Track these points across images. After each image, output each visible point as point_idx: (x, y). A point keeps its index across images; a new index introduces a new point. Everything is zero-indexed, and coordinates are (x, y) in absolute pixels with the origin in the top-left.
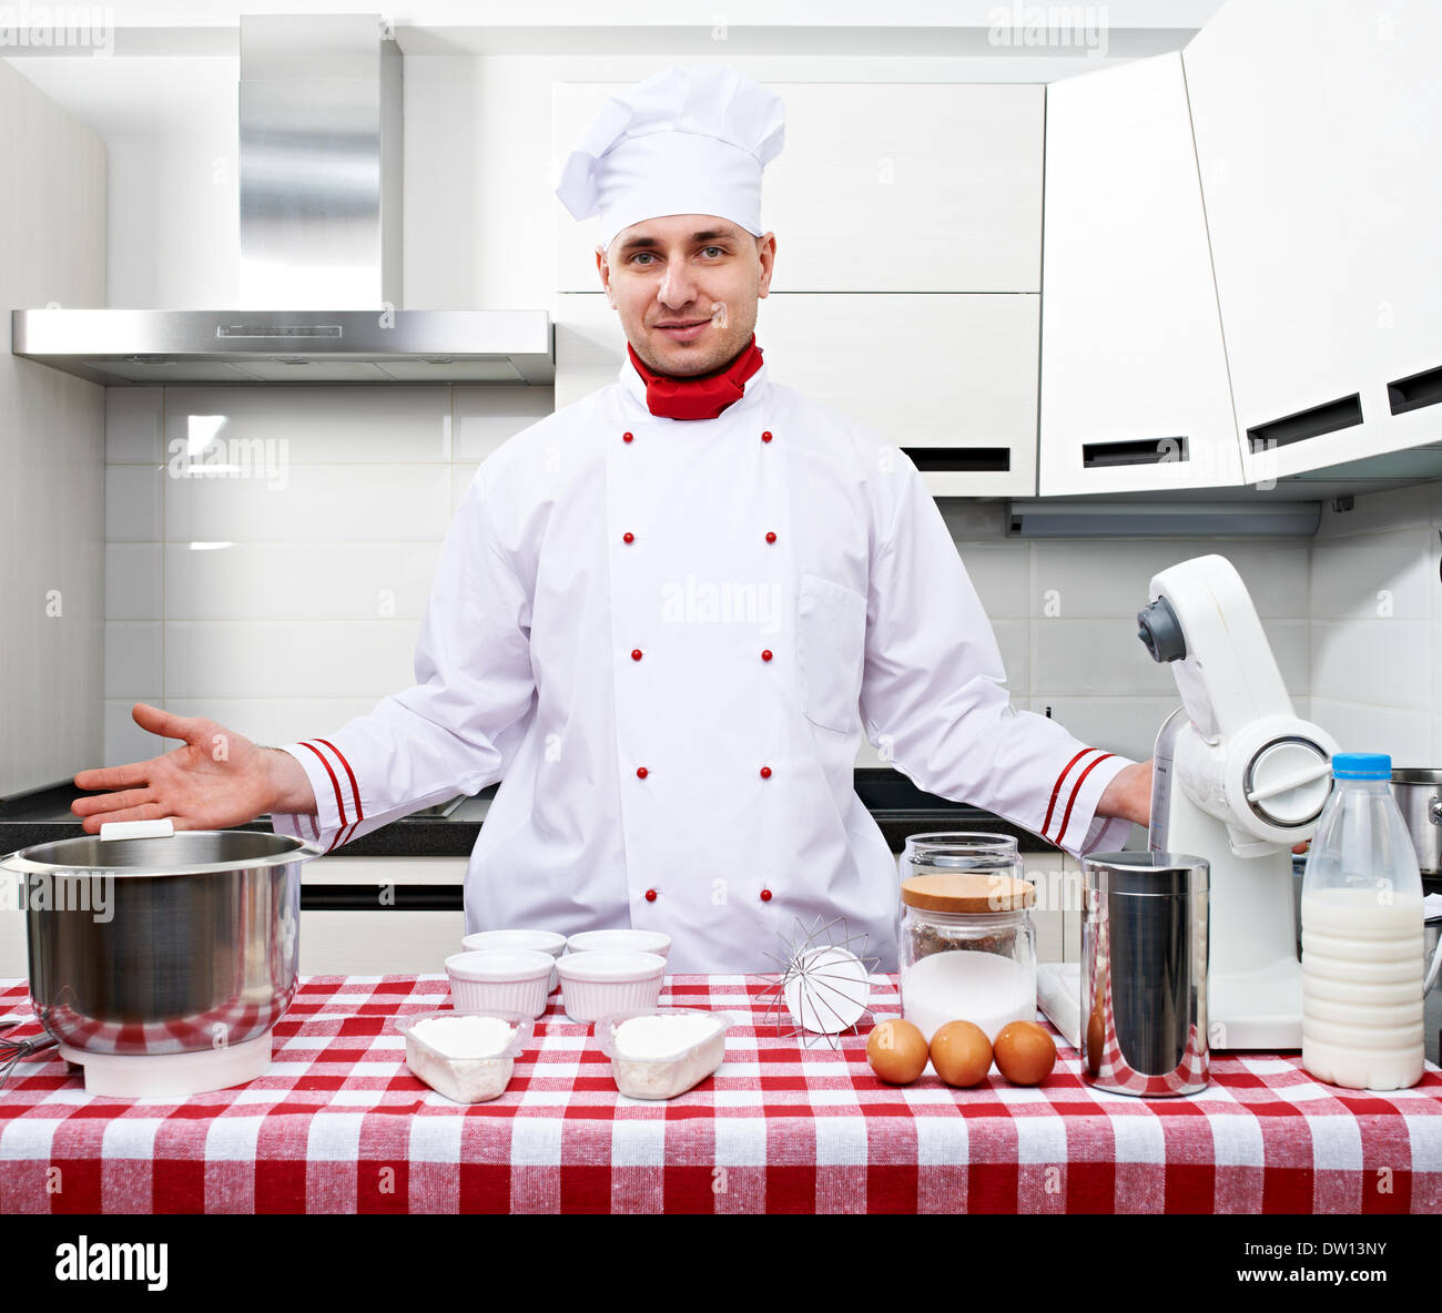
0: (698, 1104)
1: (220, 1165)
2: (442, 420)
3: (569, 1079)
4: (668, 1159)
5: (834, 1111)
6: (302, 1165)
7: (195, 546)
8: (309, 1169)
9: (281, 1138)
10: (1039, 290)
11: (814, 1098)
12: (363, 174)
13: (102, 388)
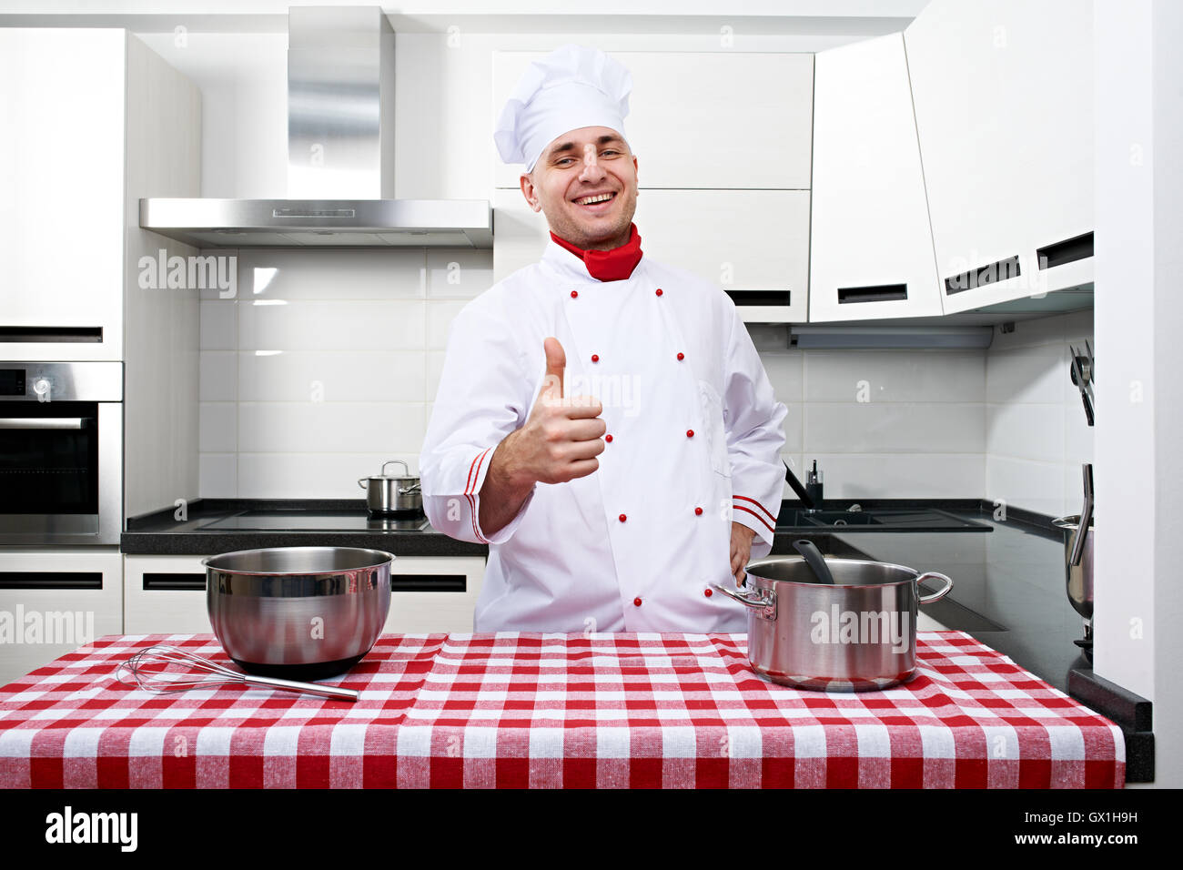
0: (585, 718)
1: (273, 759)
2: (419, 271)
3: (502, 702)
4: (566, 753)
5: (674, 723)
6: (327, 758)
7: (259, 353)
8: (332, 762)
9: (313, 741)
10: (809, 188)
11: (661, 714)
12: (369, 110)
13: (198, 250)
